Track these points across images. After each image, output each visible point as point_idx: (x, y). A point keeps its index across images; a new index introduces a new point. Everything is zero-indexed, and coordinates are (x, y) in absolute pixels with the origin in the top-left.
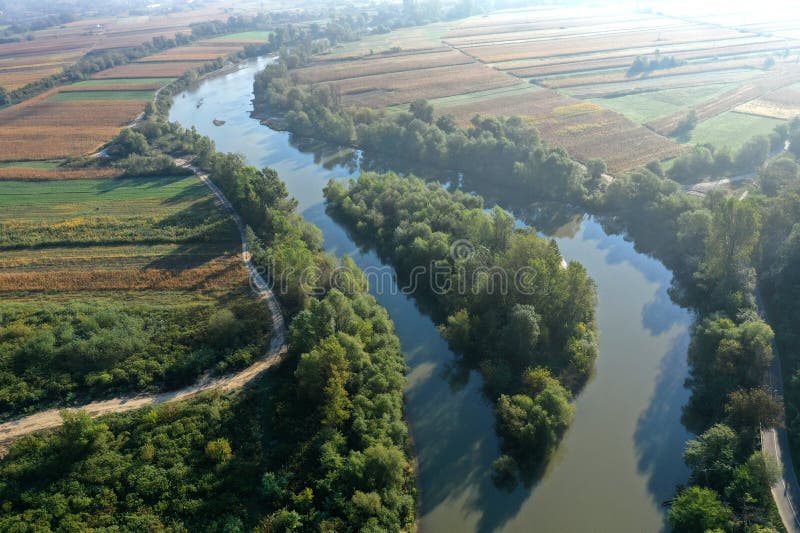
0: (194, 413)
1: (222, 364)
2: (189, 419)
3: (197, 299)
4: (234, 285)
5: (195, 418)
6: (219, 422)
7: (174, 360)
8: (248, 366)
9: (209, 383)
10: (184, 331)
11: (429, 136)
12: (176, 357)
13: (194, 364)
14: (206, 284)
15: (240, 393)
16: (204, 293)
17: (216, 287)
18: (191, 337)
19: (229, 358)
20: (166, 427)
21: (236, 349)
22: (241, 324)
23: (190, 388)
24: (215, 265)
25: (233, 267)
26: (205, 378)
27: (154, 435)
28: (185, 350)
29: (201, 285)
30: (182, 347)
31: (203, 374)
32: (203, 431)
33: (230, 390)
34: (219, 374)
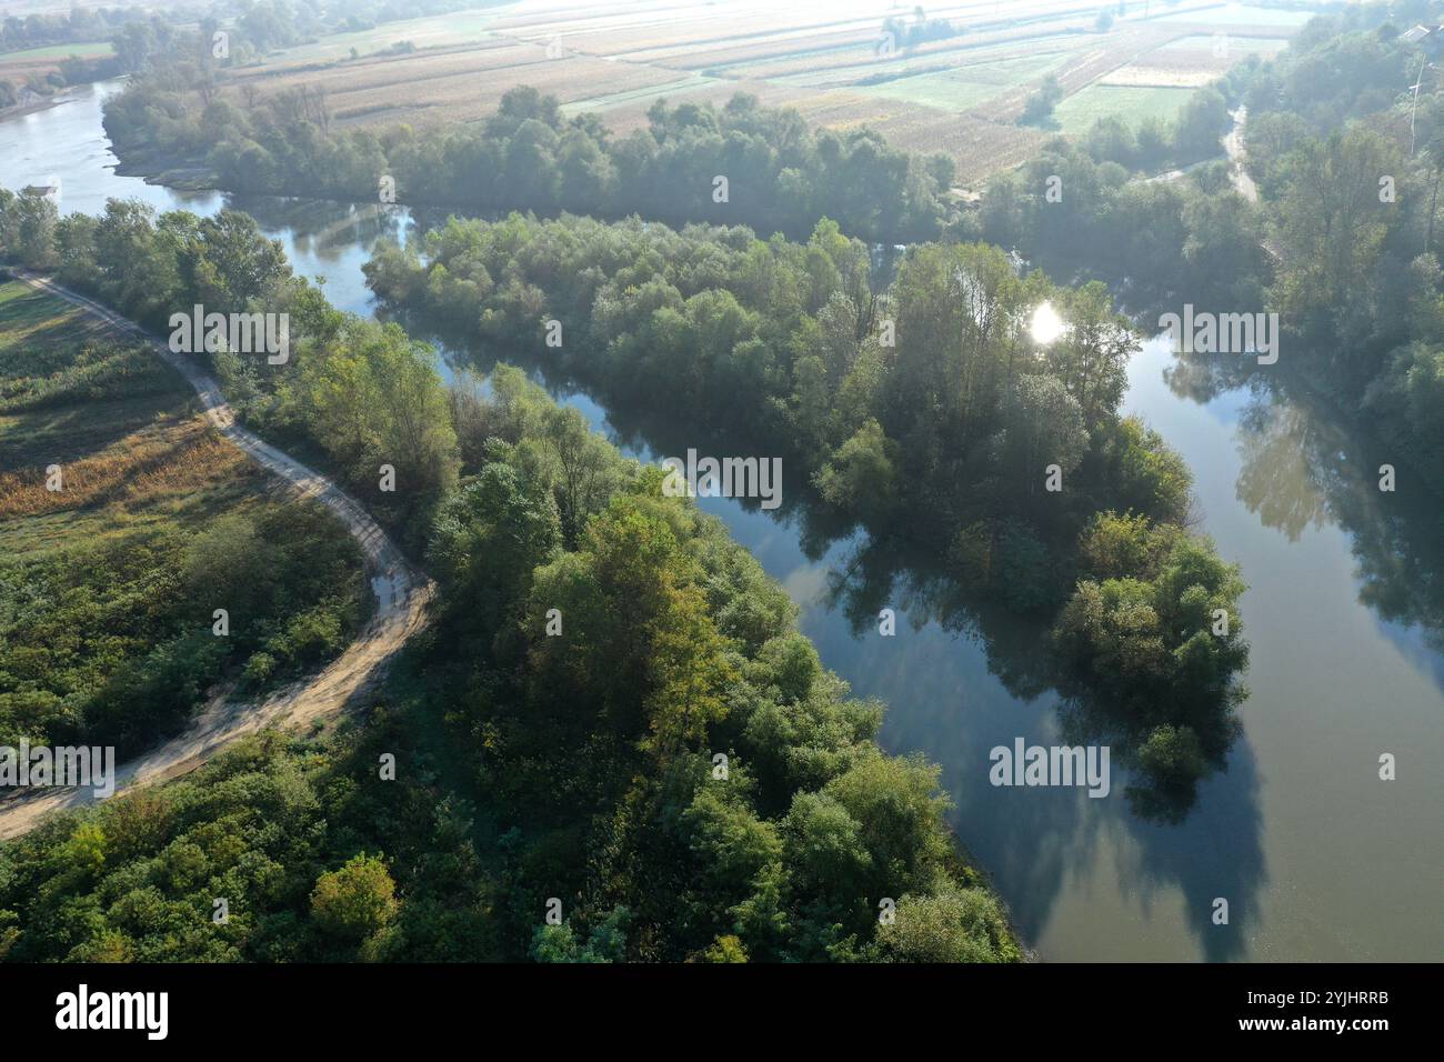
0: (225, 805)
1: (262, 661)
2: (215, 827)
3: (119, 525)
4: (213, 479)
5: (231, 819)
6: (316, 815)
7: (101, 680)
8: (335, 655)
9: (231, 720)
10: (107, 600)
11: (566, 150)
12: (105, 670)
13: (175, 675)
14: (131, 488)
15: (342, 729)
16: (135, 508)
17: (163, 489)
18: (138, 609)
19: (279, 642)
20: (143, 867)
21: (285, 617)
22: (280, 552)
23: (175, 744)
24: (137, 446)
25: (191, 441)
26: (215, 709)
27: (107, 902)
28: (127, 647)
29: (118, 492)
30: (115, 640)
31: (204, 699)
32: (272, 851)
33: (307, 726)
34: (255, 691)
